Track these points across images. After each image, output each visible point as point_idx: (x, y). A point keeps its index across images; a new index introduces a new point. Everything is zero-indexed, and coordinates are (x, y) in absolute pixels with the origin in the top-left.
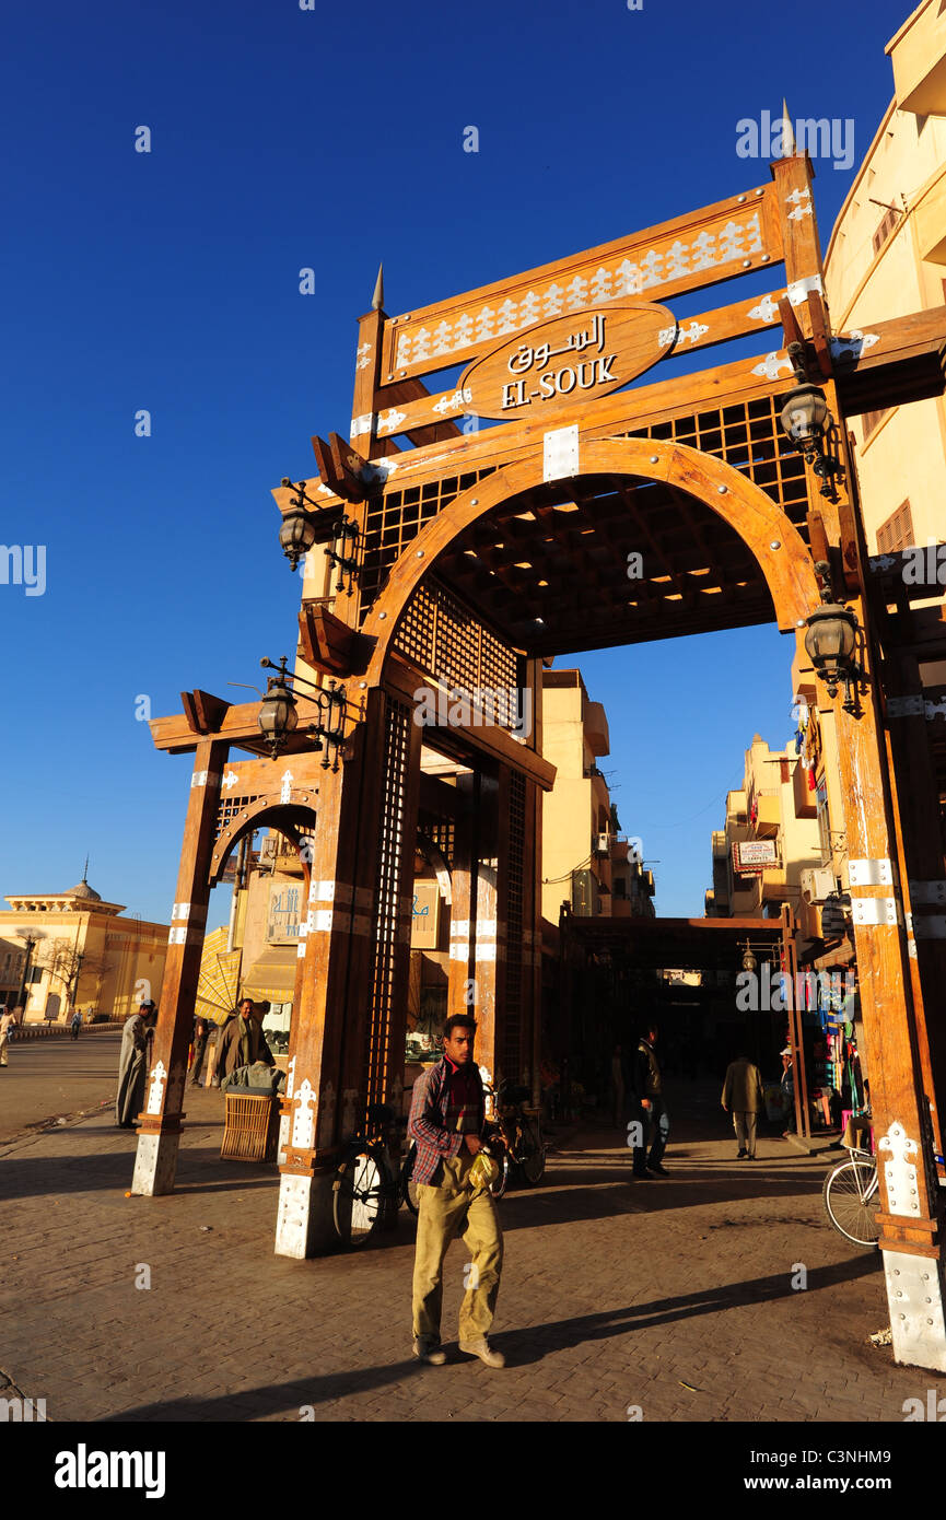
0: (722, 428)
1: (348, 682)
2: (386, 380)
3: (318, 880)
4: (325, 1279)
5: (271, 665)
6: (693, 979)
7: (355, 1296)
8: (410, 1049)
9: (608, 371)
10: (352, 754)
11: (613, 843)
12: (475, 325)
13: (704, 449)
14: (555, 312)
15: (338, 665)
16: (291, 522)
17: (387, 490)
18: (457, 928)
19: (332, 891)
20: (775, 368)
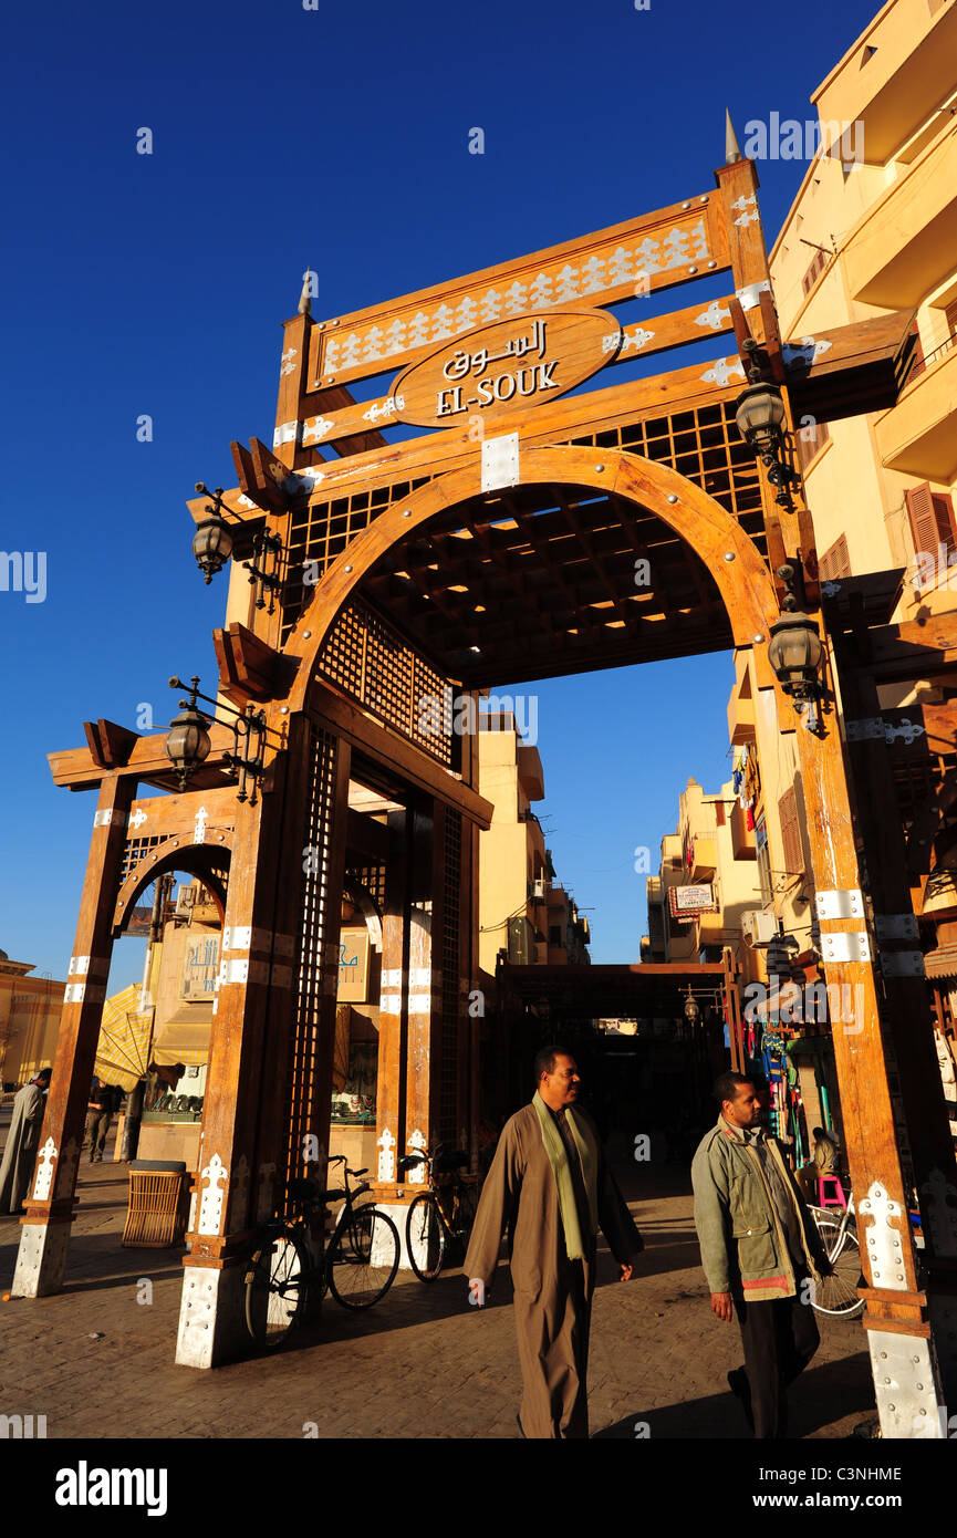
0: (671, 435)
1: (268, 707)
2: (313, 387)
3: (232, 926)
4: (234, 1393)
5: (180, 685)
6: (628, 1028)
7: (268, 1414)
8: (338, 1111)
9: (549, 377)
10: (272, 785)
11: (548, 890)
12: (408, 330)
13: (652, 457)
14: (492, 317)
15: (257, 688)
16: (206, 531)
17: (313, 502)
18: (388, 978)
19: (248, 938)
20: (726, 373)
